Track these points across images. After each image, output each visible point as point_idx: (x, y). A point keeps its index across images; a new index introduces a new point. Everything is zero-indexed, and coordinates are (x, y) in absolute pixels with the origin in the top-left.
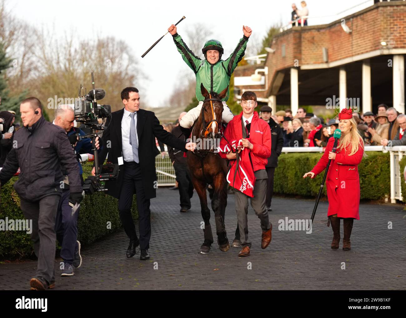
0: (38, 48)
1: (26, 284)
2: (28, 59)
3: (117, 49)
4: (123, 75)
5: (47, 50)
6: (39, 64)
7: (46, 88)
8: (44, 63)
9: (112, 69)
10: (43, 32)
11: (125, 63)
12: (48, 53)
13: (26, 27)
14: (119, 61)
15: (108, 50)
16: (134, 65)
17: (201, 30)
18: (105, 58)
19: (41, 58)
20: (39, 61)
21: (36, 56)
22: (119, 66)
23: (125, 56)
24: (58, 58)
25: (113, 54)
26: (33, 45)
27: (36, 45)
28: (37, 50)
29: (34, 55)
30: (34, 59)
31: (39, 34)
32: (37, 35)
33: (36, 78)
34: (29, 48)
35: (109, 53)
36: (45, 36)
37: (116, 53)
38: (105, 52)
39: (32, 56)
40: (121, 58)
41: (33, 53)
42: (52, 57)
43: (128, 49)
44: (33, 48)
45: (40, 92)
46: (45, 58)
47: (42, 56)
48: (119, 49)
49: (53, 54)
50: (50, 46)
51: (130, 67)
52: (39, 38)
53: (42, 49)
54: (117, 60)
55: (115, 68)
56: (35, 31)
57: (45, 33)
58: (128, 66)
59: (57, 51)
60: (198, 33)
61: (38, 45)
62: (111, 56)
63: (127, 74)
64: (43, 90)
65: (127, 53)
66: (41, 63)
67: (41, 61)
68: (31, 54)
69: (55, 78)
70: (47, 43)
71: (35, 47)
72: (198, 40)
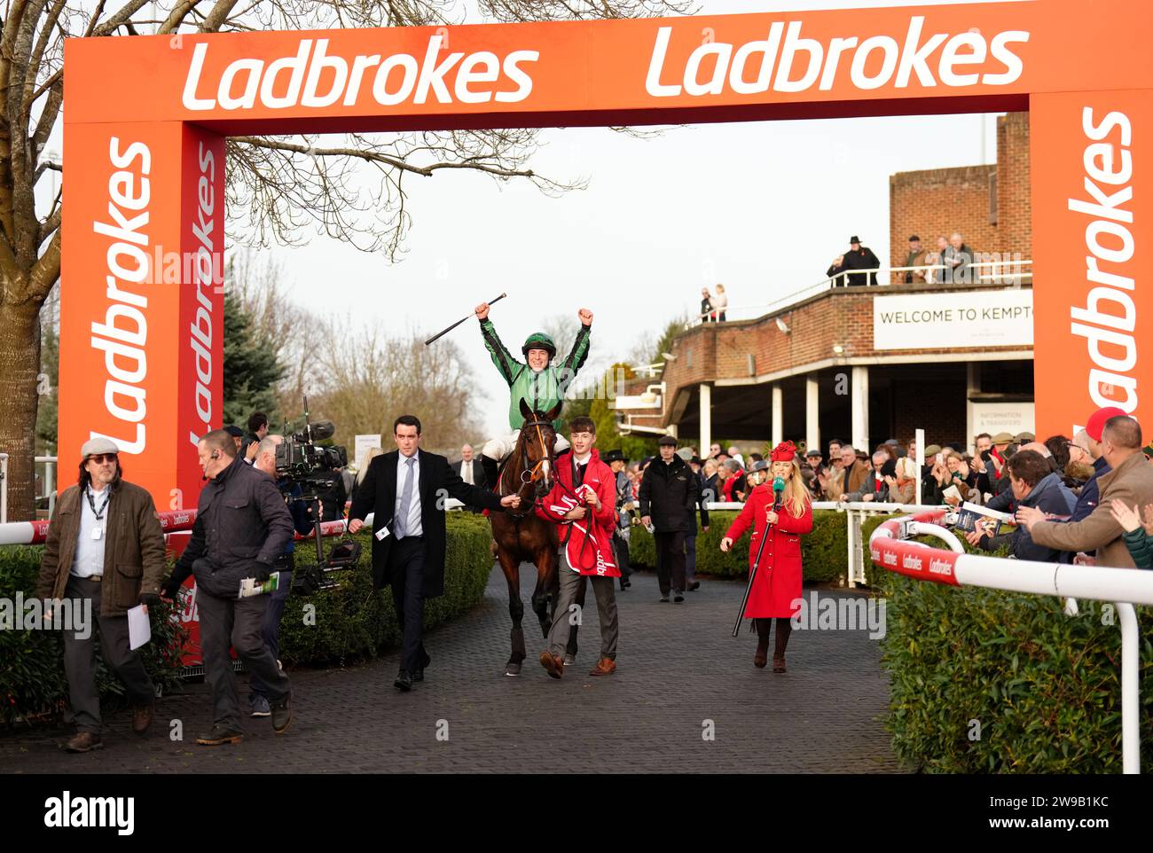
0: (324, 350)
1: (301, 705)
2: (310, 366)
3: (442, 353)
4: (451, 391)
5: (339, 353)
6: (326, 374)
7: (336, 409)
8: (332, 373)
9: (434, 383)
10: (332, 326)
11: (454, 373)
12: (338, 358)
13: (307, 319)
14: (445, 370)
15: (428, 354)
16: (466, 376)
17: (566, 327)
18: (425, 366)
19: (329, 365)
20: (325, 370)
21: (322, 362)
22: (445, 378)
23: (454, 363)
24: (355, 365)
25: (436, 360)
26: (317, 346)
27: (321, 345)
28: (324, 354)
29: (318, 361)
30: (318, 366)
31: (326, 328)
32: (323, 330)
33: (321, 394)
34: (312, 349)
35: (431, 359)
36: (335, 334)
37: (441, 359)
38: (423, 357)
39: (315, 362)
40: (448, 366)
41: (318, 358)
42: (345, 364)
43: (459, 353)
44: (317, 350)
45: (327, 416)
46: (335, 365)
47: (331, 362)
48: (445, 353)
49: (346, 359)
50: (342, 347)
51: (461, 380)
52: (326, 335)
53: (331, 351)
54: (442, 369)
55: (439, 381)
56: (321, 325)
57: (336, 328)
58: (458, 378)
59: (353, 355)
60: (562, 331)
61: (324, 346)
62: (433, 362)
63: (456, 389)
64: (331, 413)
65: (457, 359)
66: (329, 373)
67: (329, 370)
68: (314, 359)
69: (349, 396)
70: (338, 342)
71: (321, 349)
72: (562, 340)
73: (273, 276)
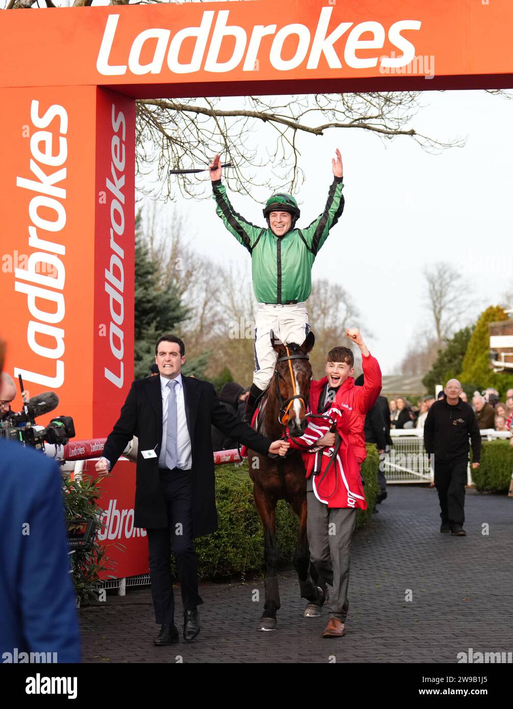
0: (224, 293)
1: (207, 616)
2: (211, 308)
3: (331, 297)
4: (339, 331)
5: (237, 297)
6: (225, 316)
7: (235, 348)
8: (232, 314)
9: (324, 324)
10: (231, 272)
11: (342, 315)
12: (237, 301)
13: (208, 266)
14: (334, 312)
15: (318, 298)
16: (353, 318)
17: (445, 272)
18: (316, 309)
19: (228, 308)
20: (225, 312)
21: (222, 304)
22: (334, 319)
23: (342, 305)
24: (252, 307)
25: (325, 303)
26: (217, 290)
27: (221, 289)
28: (223, 297)
29: (219, 304)
30: (219, 308)
31: (226, 274)
32: (223, 276)
33: (221, 334)
34: (213, 293)
35: (321, 302)
36: (234, 278)
37: (330, 302)
38: (314, 301)
39: (216, 305)
40: (337, 309)
41: (218, 301)
42: (243, 306)
43: (346, 296)
44: (218, 294)
45: (226, 353)
46: (234, 307)
47: (230, 305)
48: (334, 296)
49: (244, 302)
50: (240, 291)
51: (348, 321)
52: (225, 280)
53: (230, 295)
54: (331, 311)
55: (328, 322)
56: (220, 271)
57: (235, 274)
58: (345, 319)
59: (250, 299)
60: (441, 277)
61: (224, 290)
62: (323, 305)
63: (344, 330)
64: (230, 351)
65: (345, 302)
66: (229, 315)
67: (228, 312)
68: (215, 302)
70: (237, 287)
71: (221, 293)
72: (441, 285)
73: (177, 227)
